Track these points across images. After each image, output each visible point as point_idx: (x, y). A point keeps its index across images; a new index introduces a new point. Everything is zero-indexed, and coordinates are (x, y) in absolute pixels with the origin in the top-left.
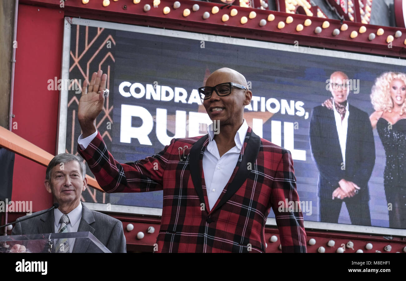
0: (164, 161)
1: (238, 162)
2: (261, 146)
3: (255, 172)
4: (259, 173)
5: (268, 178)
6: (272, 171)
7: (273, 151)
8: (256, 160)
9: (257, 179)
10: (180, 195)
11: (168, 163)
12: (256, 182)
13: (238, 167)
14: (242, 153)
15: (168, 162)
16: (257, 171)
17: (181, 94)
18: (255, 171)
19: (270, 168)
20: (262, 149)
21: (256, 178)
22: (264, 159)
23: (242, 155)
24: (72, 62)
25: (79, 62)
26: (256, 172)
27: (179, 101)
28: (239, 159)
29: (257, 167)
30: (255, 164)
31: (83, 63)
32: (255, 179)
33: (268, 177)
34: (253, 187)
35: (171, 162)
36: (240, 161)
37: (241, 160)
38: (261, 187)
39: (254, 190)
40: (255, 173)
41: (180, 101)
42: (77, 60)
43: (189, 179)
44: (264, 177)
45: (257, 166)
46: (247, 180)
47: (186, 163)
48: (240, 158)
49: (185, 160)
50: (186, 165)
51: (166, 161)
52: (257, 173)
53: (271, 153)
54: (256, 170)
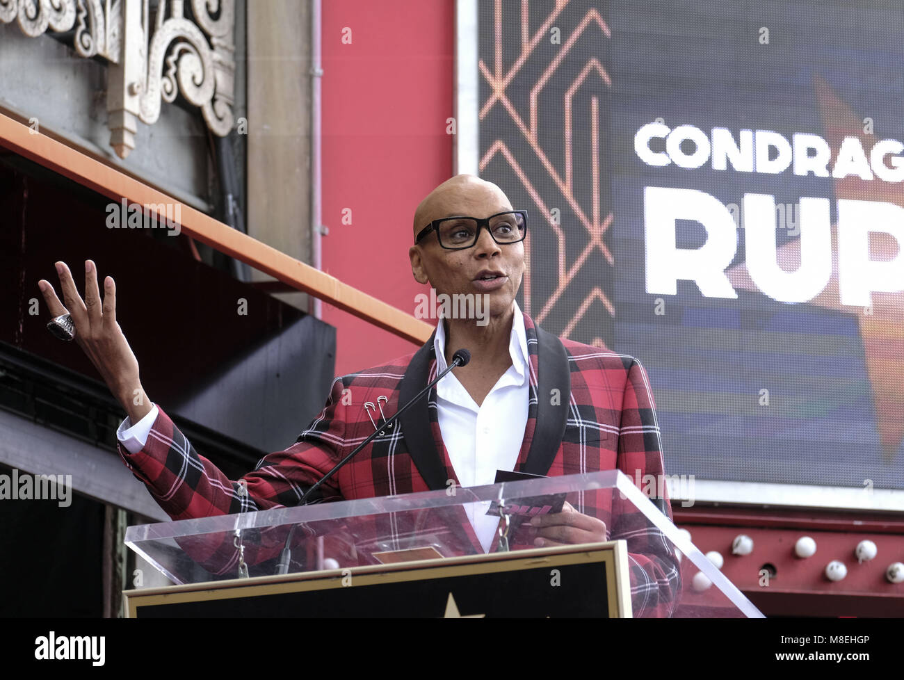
0: (334, 441)
1: (531, 407)
2: (571, 359)
3: (575, 423)
4: (588, 424)
5: (609, 431)
6: (613, 412)
7: (603, 365)
8: (572, 395)
9: (585, 441)
10: (395, 533)
11: (345, 445)
12: (585, 446)
13: (535, 419)
14: (534, 382)
15: (344, 443)
16: (581, 421)
17: (812, 152)
18: (576, 420)
19: (608, 407)
20: (575, 366)
21: (583, 437)
22: (587, 388)
23: (535, 386)
24: (484, 90)
25: (508, 91)
26: (579, 423)
27: (809, 172)
28: (530, 398)
29: (577, 410)
30: (571, 404)
31: (517, 91)
32: (581, 441)
33: (608, 429)
34: (581, 461)
35: (352, 442)
36: (534, 403)
37: (536, 399)
38: (598, 457)
39: (583, 466)
40: (578, 425)
41: (811, 173)
42: (499, 86)
43: (413, 475)
44: (599, 430)
45: (576, 407)
46: (562, 447)
47: (395, 437)
48: (531, 395)
49: (389, 431)
50: (394, 441)
51: (340, 441)
52: (582, 425)
53: (600, 370)
54: (578, 419)
